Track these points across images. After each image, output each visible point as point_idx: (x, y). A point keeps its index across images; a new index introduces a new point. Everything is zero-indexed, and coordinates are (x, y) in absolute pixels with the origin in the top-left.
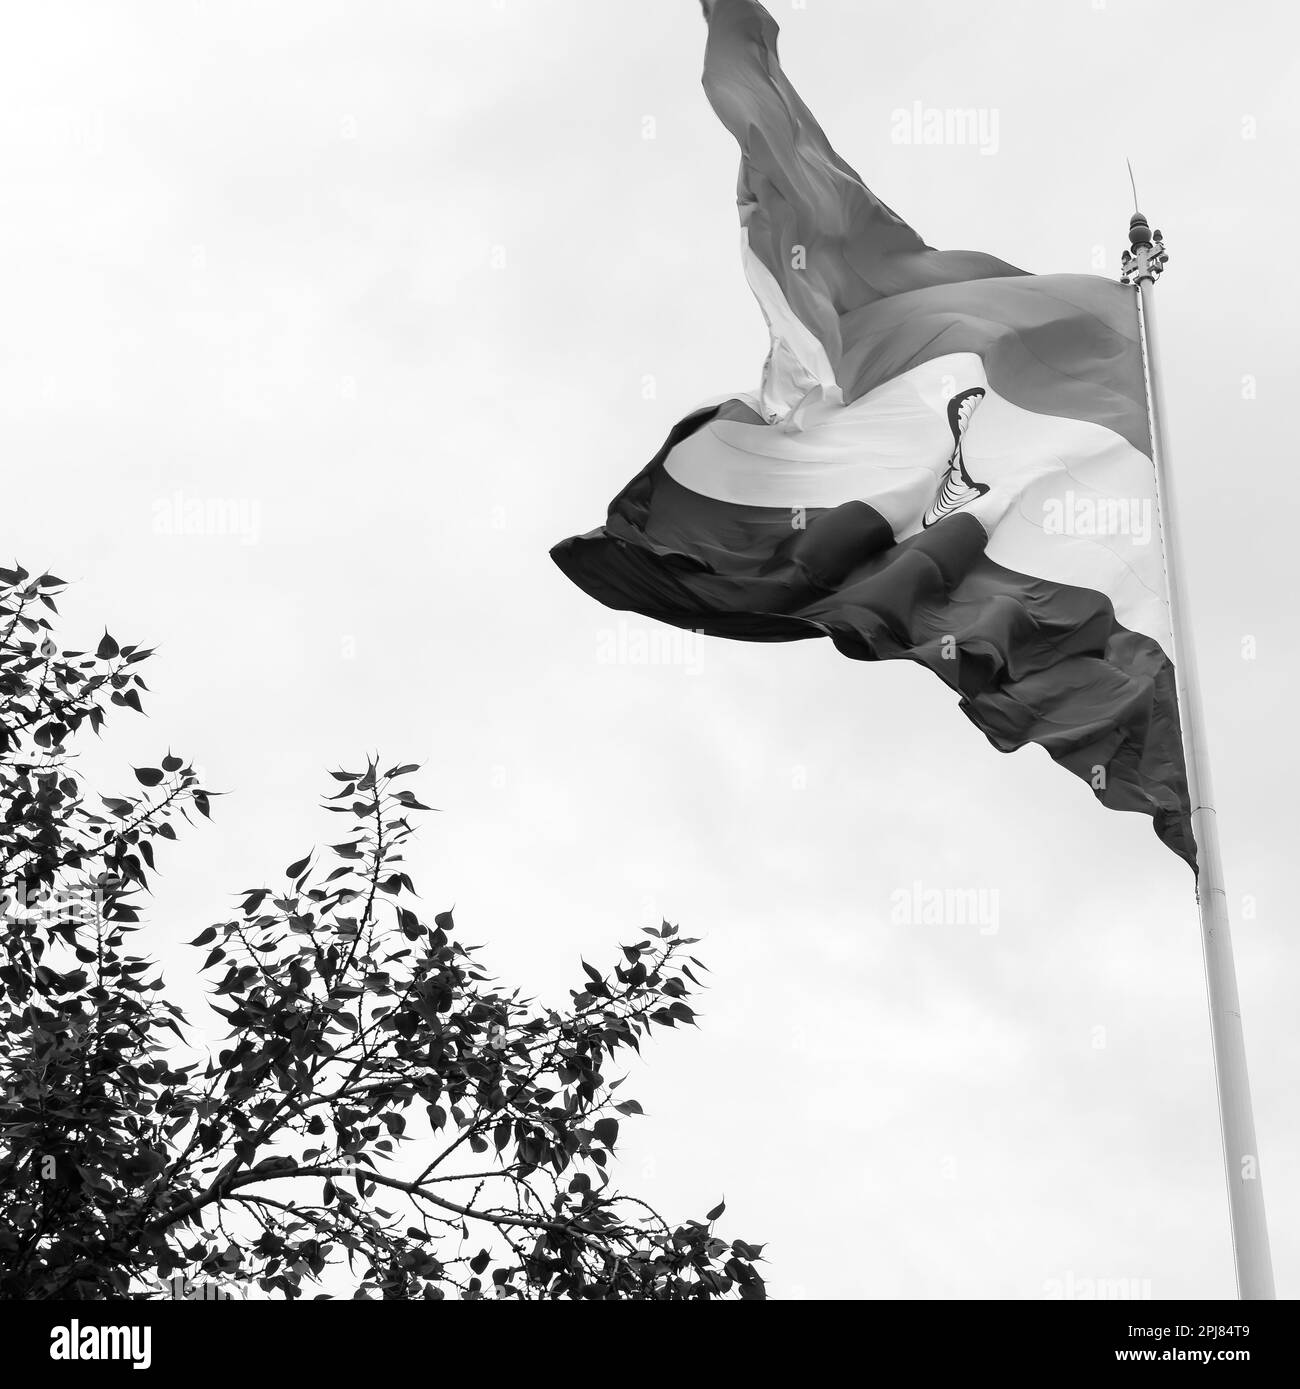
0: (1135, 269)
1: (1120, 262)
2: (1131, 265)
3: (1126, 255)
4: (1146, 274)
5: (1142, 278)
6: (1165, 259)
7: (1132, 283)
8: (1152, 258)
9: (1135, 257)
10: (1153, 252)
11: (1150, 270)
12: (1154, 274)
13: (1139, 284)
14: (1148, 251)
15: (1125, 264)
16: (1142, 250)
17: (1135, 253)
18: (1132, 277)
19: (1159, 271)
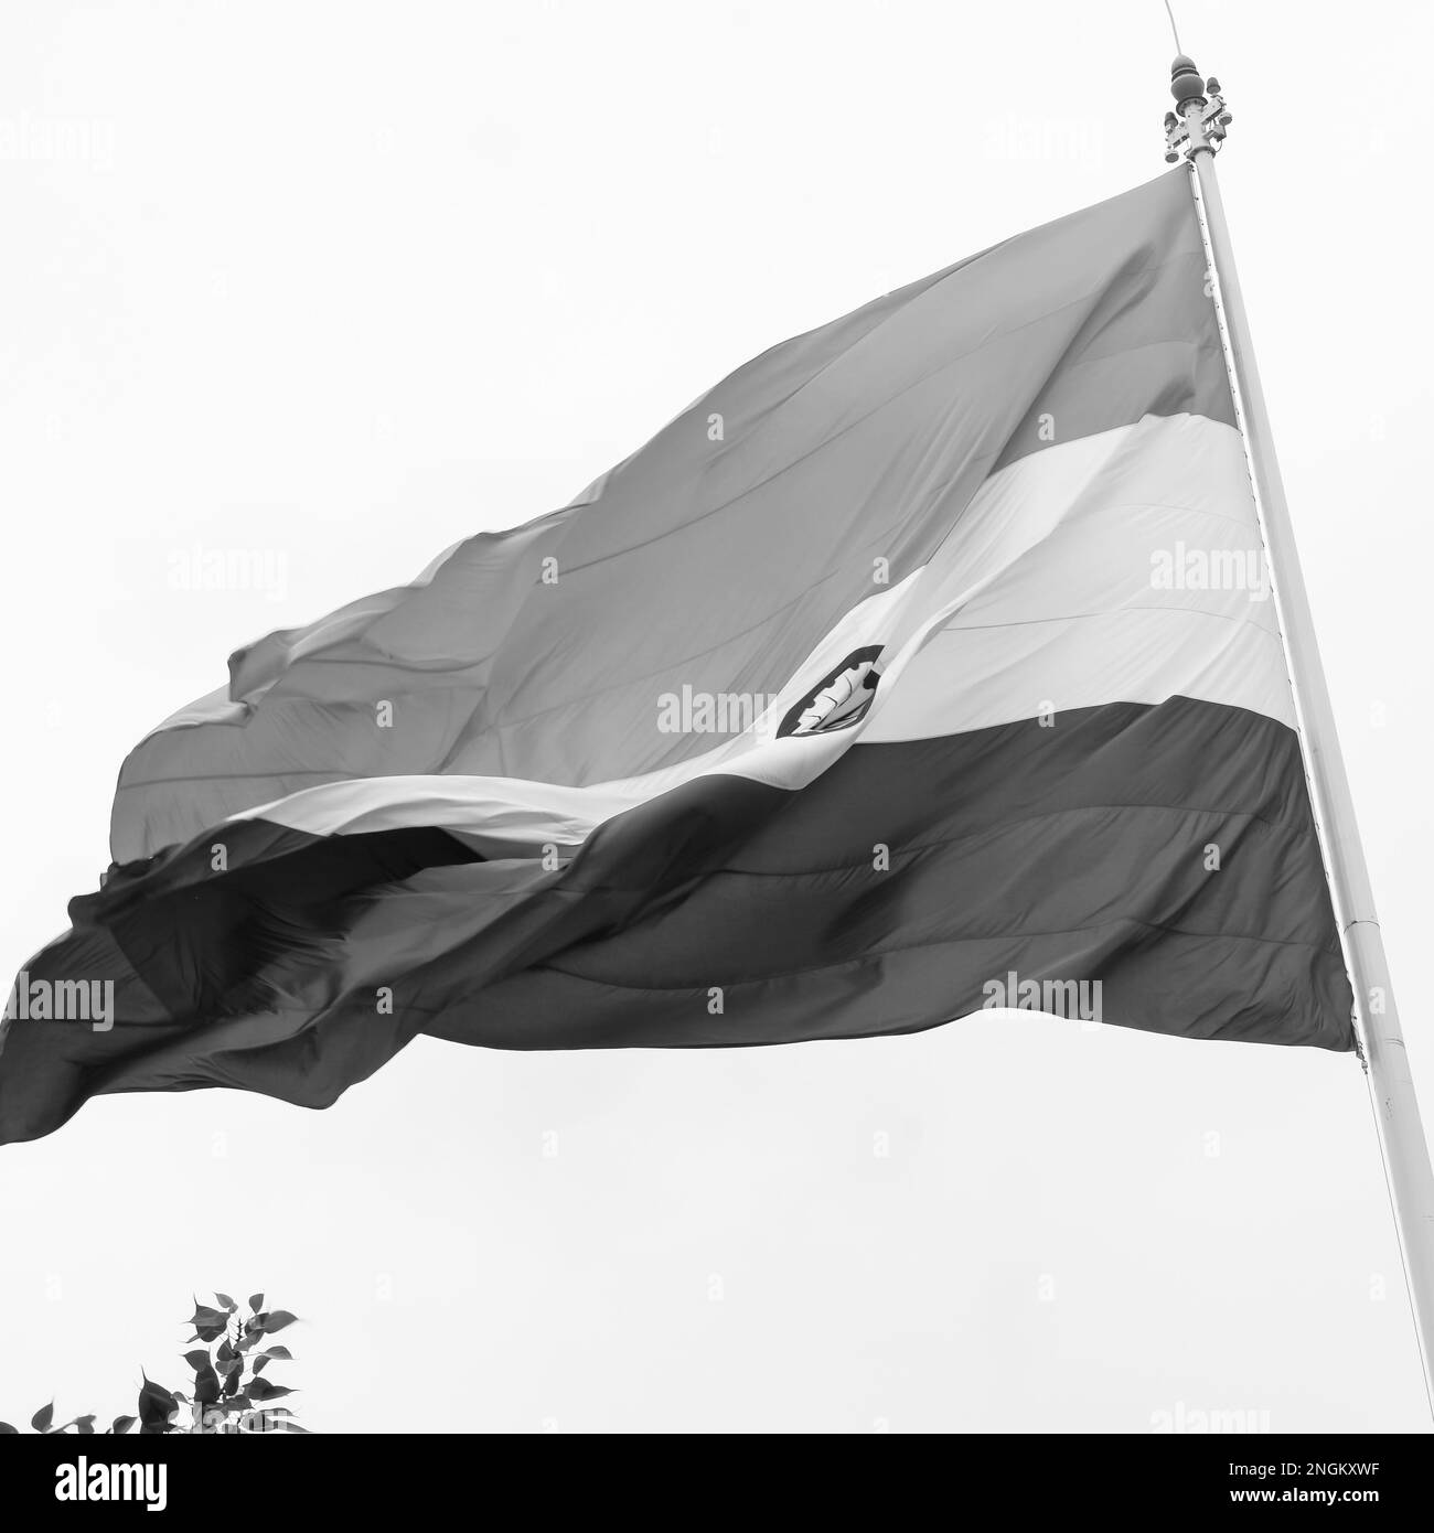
0: (1185, 138)
1: (1162, 130)
2: (1179, 132)
3: (1171, 119)
4: (1201, 143)
5: (1197, 151)
6: (1227, 120)
7: (1183, 159)
8: (1209, 119)
9: (1183, 119)
10: (1210, 110)
11: (1207, 138)
12: (1214, 143)
13: (1193, 159)
14: (1202, 111)
15: (1170, 132)
16: (1192, 110)
17: (1182, 114)
18: (1182, 149)
19: (1220, 137)
